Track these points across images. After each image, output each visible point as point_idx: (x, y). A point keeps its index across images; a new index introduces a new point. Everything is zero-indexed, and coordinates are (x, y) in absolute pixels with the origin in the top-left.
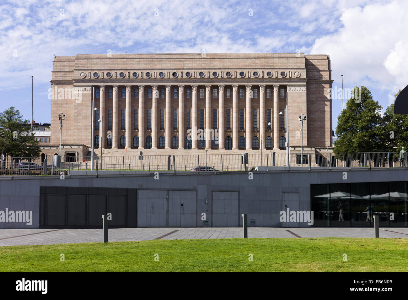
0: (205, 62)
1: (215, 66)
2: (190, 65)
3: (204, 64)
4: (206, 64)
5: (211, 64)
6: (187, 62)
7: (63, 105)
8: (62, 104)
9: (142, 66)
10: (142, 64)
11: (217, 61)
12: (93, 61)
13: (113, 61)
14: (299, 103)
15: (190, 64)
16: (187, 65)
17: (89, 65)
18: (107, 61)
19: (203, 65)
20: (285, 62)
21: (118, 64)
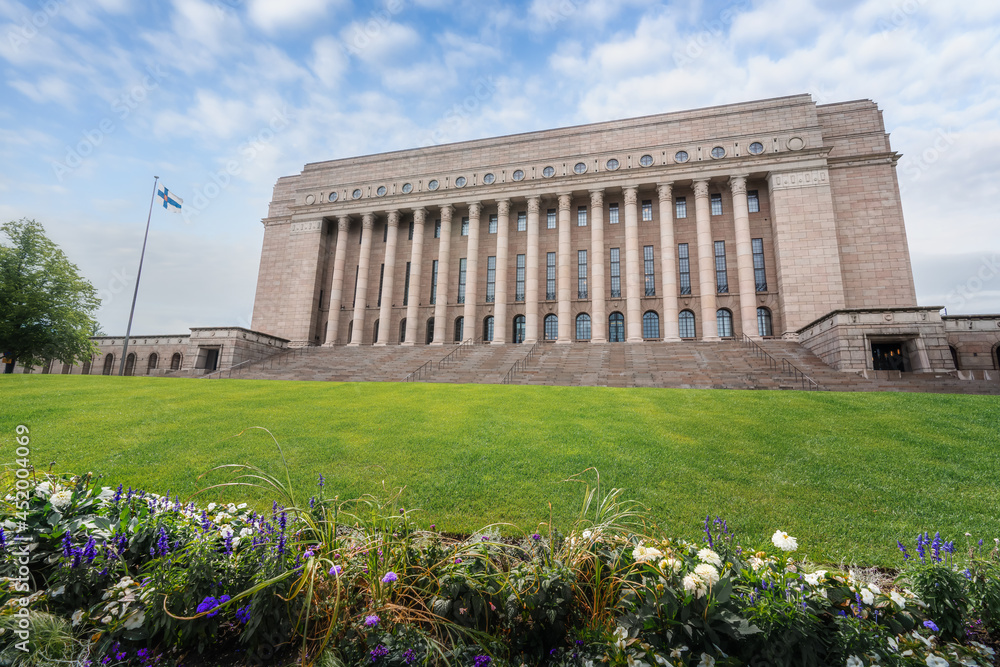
0: (557, 146)
1: (579, 151)
2: (523, 156)
3: (554, 149)
4: (559, 148)
5: (570, 147)
6: (516, 151)
7: (277, 264)
8: (276, 262)
9: (423, 170)
10: (422, 166)
11: (585, 139)
12: (332, 173)
13: (367, 168)
14: (811, 213)
15: (524, 152)
16: (516, 156)
17: (323, 181)
18: (355, 170)
19: (553, 152)
20: (758, 119)
21: (376, 171)
